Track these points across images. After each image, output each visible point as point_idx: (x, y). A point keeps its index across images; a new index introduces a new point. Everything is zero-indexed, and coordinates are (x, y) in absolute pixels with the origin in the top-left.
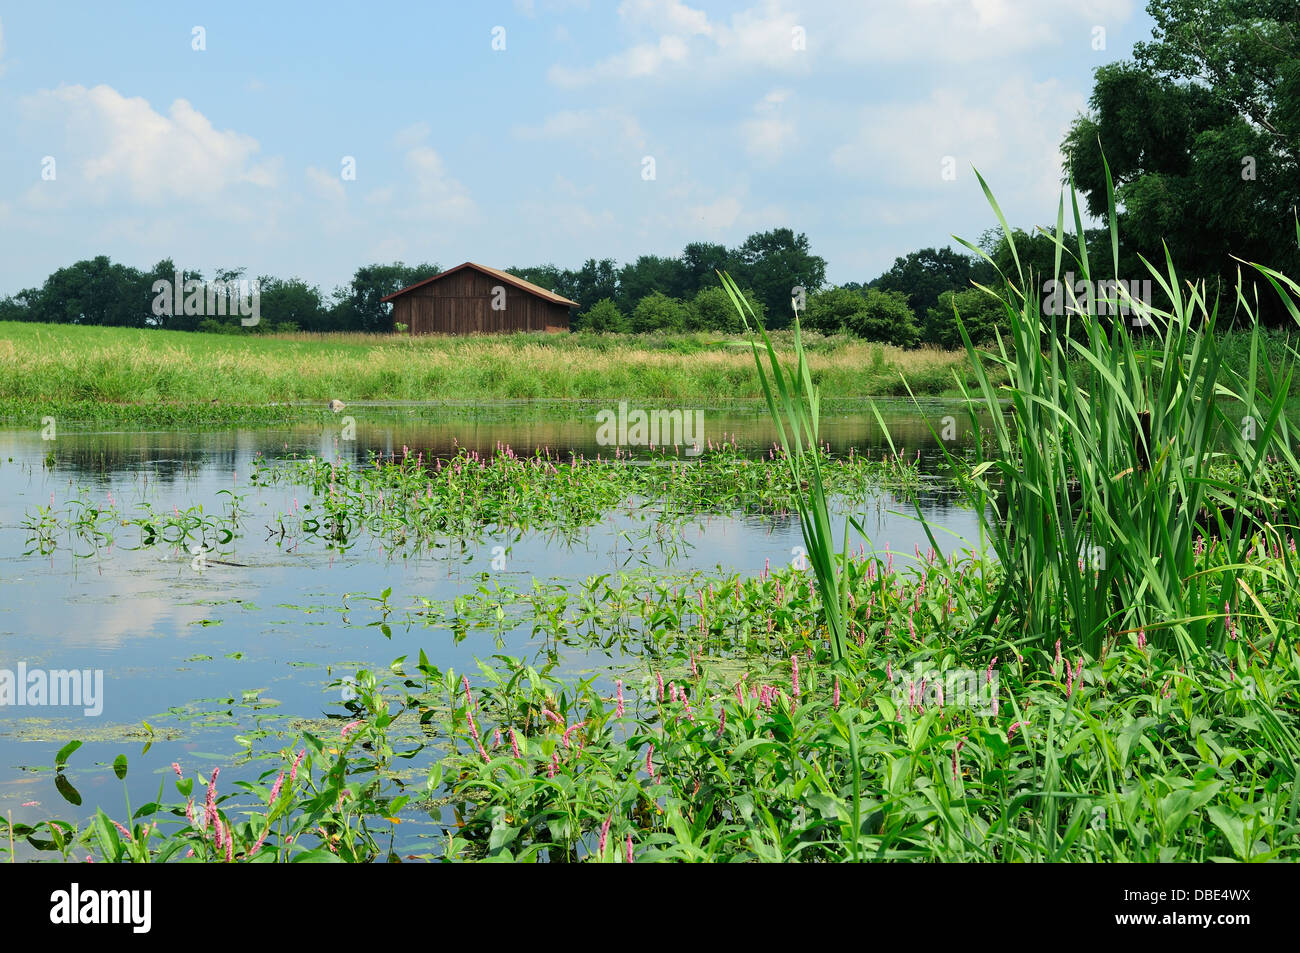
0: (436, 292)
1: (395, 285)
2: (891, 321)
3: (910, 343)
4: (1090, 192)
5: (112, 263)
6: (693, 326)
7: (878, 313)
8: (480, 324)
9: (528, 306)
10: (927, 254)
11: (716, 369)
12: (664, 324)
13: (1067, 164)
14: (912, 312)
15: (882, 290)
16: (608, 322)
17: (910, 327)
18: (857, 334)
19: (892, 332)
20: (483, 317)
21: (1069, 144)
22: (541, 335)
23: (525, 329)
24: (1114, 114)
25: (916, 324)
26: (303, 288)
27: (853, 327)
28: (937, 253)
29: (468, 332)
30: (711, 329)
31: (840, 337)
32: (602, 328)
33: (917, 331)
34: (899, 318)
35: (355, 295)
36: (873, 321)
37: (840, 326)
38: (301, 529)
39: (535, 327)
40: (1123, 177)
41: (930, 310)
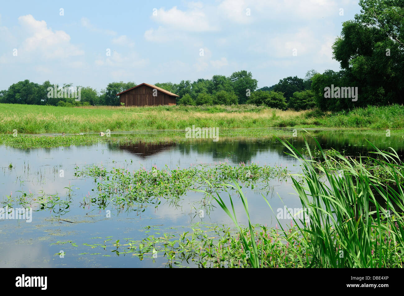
0: (134, 93)
1: (120, 89)
2: (278, 101)
3: (284, 108)
4: (341, 61)
5: (30, 82)
6: (215, 103)
7: (274, 99)
8: (147, 103)
9: (163, 97)
10: (290, 78)
11: (222, 119)
12: (206, 102)
13: (334, 53)
14: (285, 98)
15: (275, 91)
16: (188, 102)
17: (284, 103)
18: (267, 106)
19: (279, 105)
20: (148, 100)
21: (334, 46)
22: (167, 106)
23: (162, 105)
24: (348, 37)
25: (286, 102)
26: (91, 89)
27: (266, 103)
28: (293, 78)
29: (144, 106)
30: (221, 104)
31: (262, 106)
32: (186, 104)
33: (286, 104)
34: (281, 100)
35: (108, 92)
36: (273, 101)
37: (262, 103)
38: (91, 201)
39: (165, 104)
40: (352, 57)
41: (291, 98)
